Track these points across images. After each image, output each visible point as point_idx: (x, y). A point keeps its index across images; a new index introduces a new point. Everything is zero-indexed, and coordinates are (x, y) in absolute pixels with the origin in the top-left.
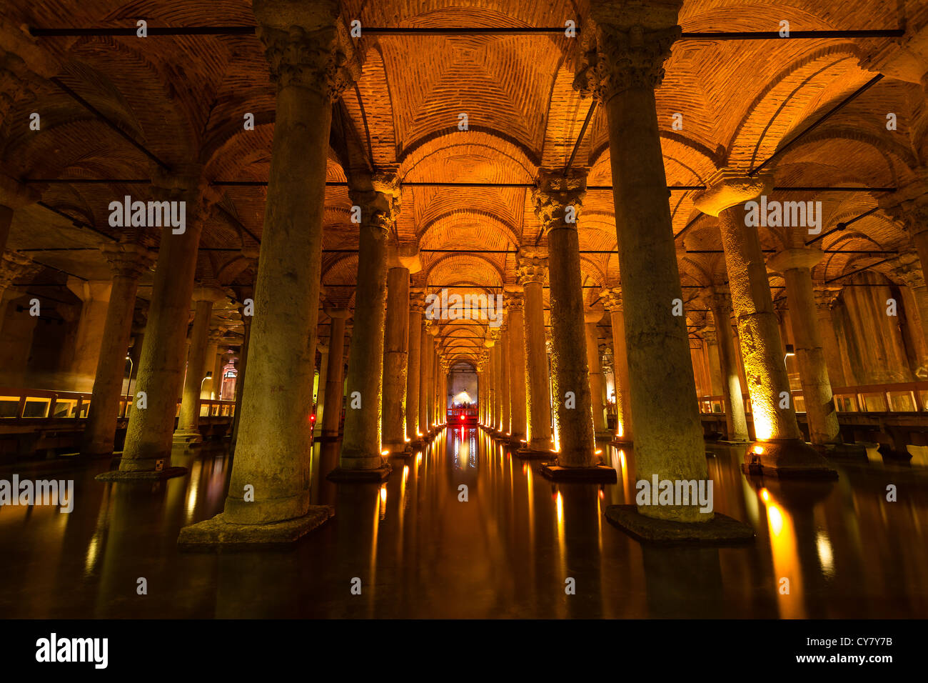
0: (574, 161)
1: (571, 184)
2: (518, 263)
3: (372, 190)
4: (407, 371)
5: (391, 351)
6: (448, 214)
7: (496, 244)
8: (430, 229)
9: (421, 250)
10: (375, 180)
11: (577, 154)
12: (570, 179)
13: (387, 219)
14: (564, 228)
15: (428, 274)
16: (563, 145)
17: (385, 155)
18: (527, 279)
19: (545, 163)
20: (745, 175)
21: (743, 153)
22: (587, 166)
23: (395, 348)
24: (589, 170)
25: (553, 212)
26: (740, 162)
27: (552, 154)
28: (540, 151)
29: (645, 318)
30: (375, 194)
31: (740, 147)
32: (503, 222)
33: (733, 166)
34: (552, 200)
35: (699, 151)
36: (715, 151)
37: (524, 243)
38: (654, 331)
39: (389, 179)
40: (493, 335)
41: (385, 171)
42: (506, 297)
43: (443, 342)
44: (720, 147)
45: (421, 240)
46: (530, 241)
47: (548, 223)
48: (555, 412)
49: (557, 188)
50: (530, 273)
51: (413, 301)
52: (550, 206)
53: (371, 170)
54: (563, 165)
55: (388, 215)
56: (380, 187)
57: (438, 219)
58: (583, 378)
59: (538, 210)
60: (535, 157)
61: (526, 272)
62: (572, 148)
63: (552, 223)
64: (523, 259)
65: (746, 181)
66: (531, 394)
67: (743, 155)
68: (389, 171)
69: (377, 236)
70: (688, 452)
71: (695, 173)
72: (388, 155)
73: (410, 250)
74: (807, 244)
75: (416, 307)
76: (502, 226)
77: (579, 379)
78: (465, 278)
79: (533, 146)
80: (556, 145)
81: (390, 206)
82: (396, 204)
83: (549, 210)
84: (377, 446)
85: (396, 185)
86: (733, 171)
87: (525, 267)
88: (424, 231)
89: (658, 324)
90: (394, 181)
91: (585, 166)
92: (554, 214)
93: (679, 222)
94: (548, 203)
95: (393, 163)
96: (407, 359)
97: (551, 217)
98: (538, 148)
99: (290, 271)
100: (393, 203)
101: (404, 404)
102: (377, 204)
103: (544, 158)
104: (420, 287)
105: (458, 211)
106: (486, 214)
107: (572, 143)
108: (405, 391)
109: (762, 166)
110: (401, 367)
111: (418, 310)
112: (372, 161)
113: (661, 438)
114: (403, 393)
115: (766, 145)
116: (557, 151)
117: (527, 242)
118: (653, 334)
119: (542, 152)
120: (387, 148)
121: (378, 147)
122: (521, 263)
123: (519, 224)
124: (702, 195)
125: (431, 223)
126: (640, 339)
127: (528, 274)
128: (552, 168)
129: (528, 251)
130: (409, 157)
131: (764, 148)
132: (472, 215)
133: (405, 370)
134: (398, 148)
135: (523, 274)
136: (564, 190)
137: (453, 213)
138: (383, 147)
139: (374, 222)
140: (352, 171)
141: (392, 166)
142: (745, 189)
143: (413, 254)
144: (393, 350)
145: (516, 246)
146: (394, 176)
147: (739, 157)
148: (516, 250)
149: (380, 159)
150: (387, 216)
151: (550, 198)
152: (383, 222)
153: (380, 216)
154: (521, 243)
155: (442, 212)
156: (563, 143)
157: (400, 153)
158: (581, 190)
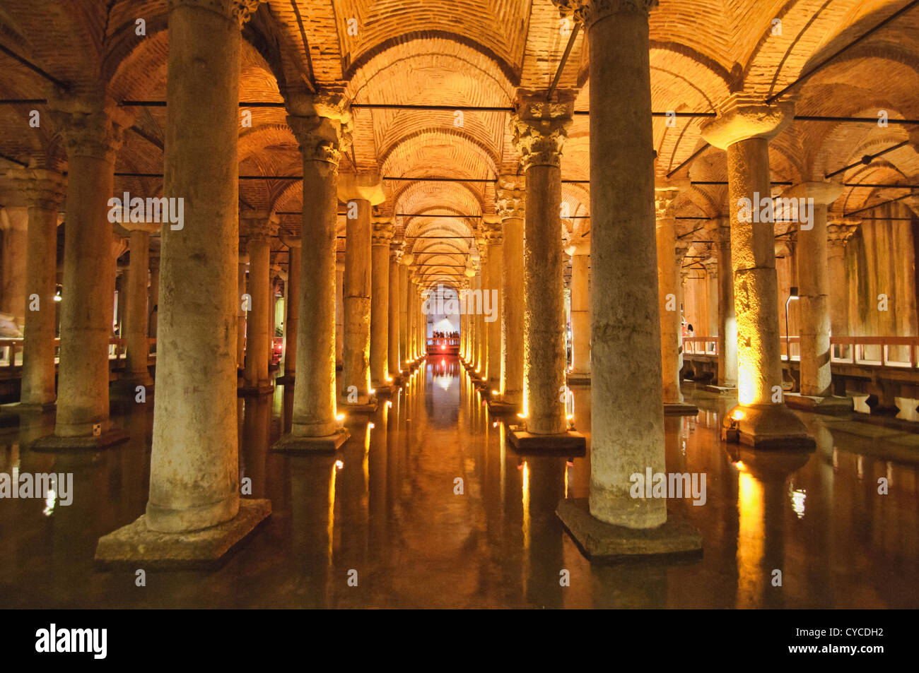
0: (560, 81)
1: (555, 110)
2: (497, 195)
3: (315, 115)
4: (370, 318)
5: (351, 296)
6: (415, 134)
7: (474, 167)
8: (394, 153)
9: (384, 178)
10: (317, 102)
11: (563, 72)
12: (554, 104)
13: (335, 151)
14: (544, 165)
15: (396, 201)
16: (547, 61)
17: (326, 69)
18: (506, 214)
19: (524, 83)
20: (762, 102)
21: (763, 75)
22: (575, 87)
23: (355, 292)
24: (577, 92)
25: (533, 145)
26: (758, 86)
27: (534, 72)
28: (520, 66)
29: (612, 308)
30: (319, 120)
31: (759, 67)
32: (480, 145)
33: (749, 90)
34: (531, 130)
35: (712, 69)
36: (730, 71)
37: (503, 172)
38: (620, 325)
39: (335, 101)
40: (474, 265)
41: (330, 90)
42: (485, 229)
43: (419, 269)
44: (737, 66)
45: (384, 167)
46: (510, 170)
47: (526, 157)
48: (524, 375)
49: (538, 115)
50: (509, 208)
51: (378, 234)
52: (529, 137)
53: (312, 89)
54: (546, 85)
55: (336, 146)
56: (323, 110)
57: (403, 140)
58: (556, 340)
59: (516, 141)
60: (513, 75)
61: (505, 206)
62: (558, 64)
63: (530, 158)
64: (502, 191)
65: (762, 109)
66: (506, 343)
67: (761, 78)
68: (335, 90)
69: (324, 173)
70: (645, 458)
71: (705, 96)
72: (333, 71)
73: (370, 179)
74: (827, 177)
75: (383, 240)
76: (479, 150)
77: (553, 340)
78: (441, 203)
79: (512, 60)
80: (539, 60)
81: (339, 135)
82: (345, 131)
83: (528, 142)
84: (330, 411)
85: (345, 108)
86: (749, 97)
87: (504, 201)
88: (386, 156)
89: (625, 317)
90: (342, 103)
91: (572, 87)
92: (535, 147)
93: (685, 148)
94: (527, 134)
95: (340, 80)
96: (370, 305)
97: (530, 150)
98: (517, 62)
99: (197, 252)
100: (342, 131)
101: (367, 354)
102: (322, 132)
103: (523, 76)
104: (387, 216)
105: (427, 130)
106: (460, 134)
107: (558, 58)
108: (369, 339)
109: (784, 91)
110: (363, 314)
111: (385, 243)
112: (313, 79)
113: (618, 442)
114: (365, 342)
115: (790, 65)
116: (539, 68)
117: (507, 170)
118: (619, 327)
119: (522, 69)
120: (331, 62)
121: (320, 60)
122: (500, 195)
123: (498, 148)
124: (710, 124)
125: (395, 145)
126: (605, 332)
127: (508, 208)
128: (533, 89)
129: (507, 181)
130: (359, 72)
131: (787, 69)
132: (443, 136)
133: (368, 318)
134: (345, 60)
135: (502, 209)
136: (546, 117)
137: (421, 133)
138: (326, 60)
139: (319, 156)
140: (289, 91)
141: (337, 85)
142: (760, 119)
143: (375, 184)
144: (354, 295)
145: (495, 174)
146: (341, 97)
147: (758, 80)
148: (495, 178)
149: (323, 75)
150: (334, 148)
151: (529, 128)
152: (330, 155)
153: (326, 148)
154: (500, 171)
155: (407, 132)
156: (546, 58)
157: (348, 67)
158: (566, 118)
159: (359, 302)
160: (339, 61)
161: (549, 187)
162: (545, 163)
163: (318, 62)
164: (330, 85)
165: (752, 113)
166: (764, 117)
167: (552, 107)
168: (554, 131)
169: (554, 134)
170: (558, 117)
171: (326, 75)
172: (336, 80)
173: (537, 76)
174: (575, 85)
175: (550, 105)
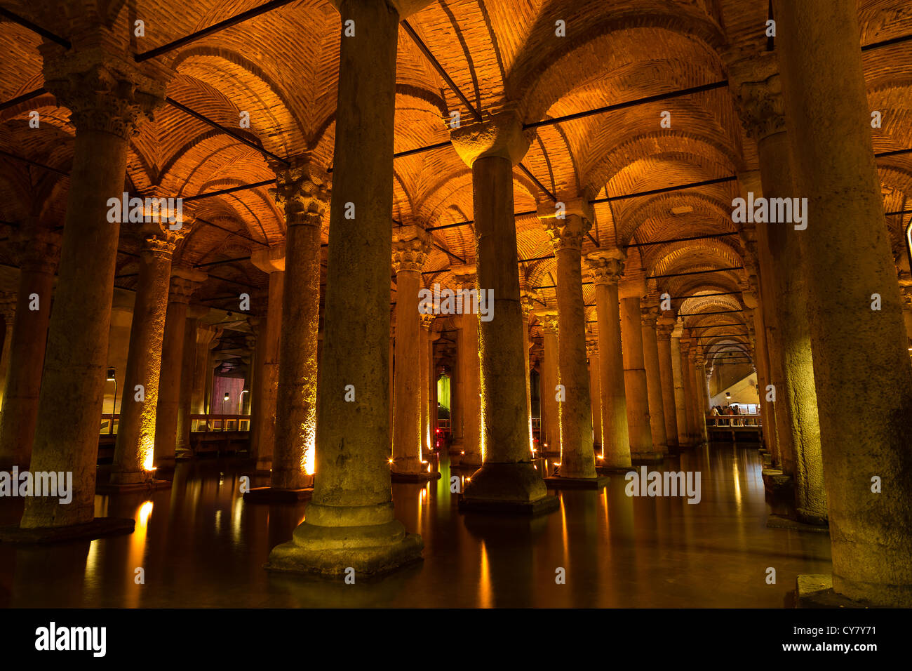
159: (271, 368)
160: (145, 173)
161: (296, 244)
162: (293, 223)
163: (133, 176)
164: (146, 191)
165: (463, 135)
166: (477, 136)
167: (292, 173)
168: (295, 193)
169: (296, 196)
170: (298, 180)
171: (142, 184)
172: (148, 186)
173: (275, 149)
174: (306, 148)
175: (290, 171)
